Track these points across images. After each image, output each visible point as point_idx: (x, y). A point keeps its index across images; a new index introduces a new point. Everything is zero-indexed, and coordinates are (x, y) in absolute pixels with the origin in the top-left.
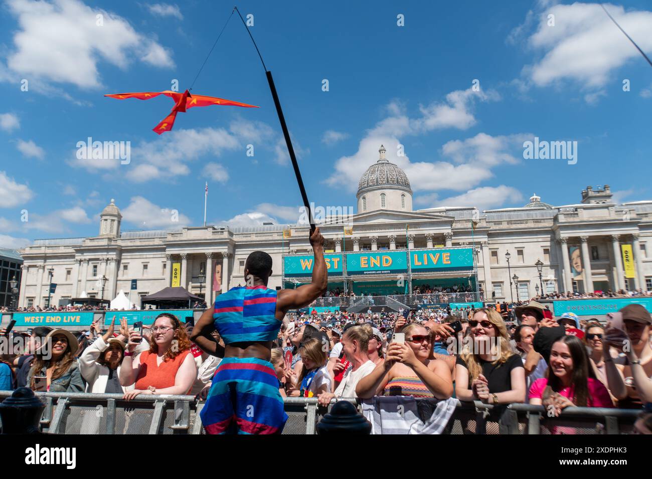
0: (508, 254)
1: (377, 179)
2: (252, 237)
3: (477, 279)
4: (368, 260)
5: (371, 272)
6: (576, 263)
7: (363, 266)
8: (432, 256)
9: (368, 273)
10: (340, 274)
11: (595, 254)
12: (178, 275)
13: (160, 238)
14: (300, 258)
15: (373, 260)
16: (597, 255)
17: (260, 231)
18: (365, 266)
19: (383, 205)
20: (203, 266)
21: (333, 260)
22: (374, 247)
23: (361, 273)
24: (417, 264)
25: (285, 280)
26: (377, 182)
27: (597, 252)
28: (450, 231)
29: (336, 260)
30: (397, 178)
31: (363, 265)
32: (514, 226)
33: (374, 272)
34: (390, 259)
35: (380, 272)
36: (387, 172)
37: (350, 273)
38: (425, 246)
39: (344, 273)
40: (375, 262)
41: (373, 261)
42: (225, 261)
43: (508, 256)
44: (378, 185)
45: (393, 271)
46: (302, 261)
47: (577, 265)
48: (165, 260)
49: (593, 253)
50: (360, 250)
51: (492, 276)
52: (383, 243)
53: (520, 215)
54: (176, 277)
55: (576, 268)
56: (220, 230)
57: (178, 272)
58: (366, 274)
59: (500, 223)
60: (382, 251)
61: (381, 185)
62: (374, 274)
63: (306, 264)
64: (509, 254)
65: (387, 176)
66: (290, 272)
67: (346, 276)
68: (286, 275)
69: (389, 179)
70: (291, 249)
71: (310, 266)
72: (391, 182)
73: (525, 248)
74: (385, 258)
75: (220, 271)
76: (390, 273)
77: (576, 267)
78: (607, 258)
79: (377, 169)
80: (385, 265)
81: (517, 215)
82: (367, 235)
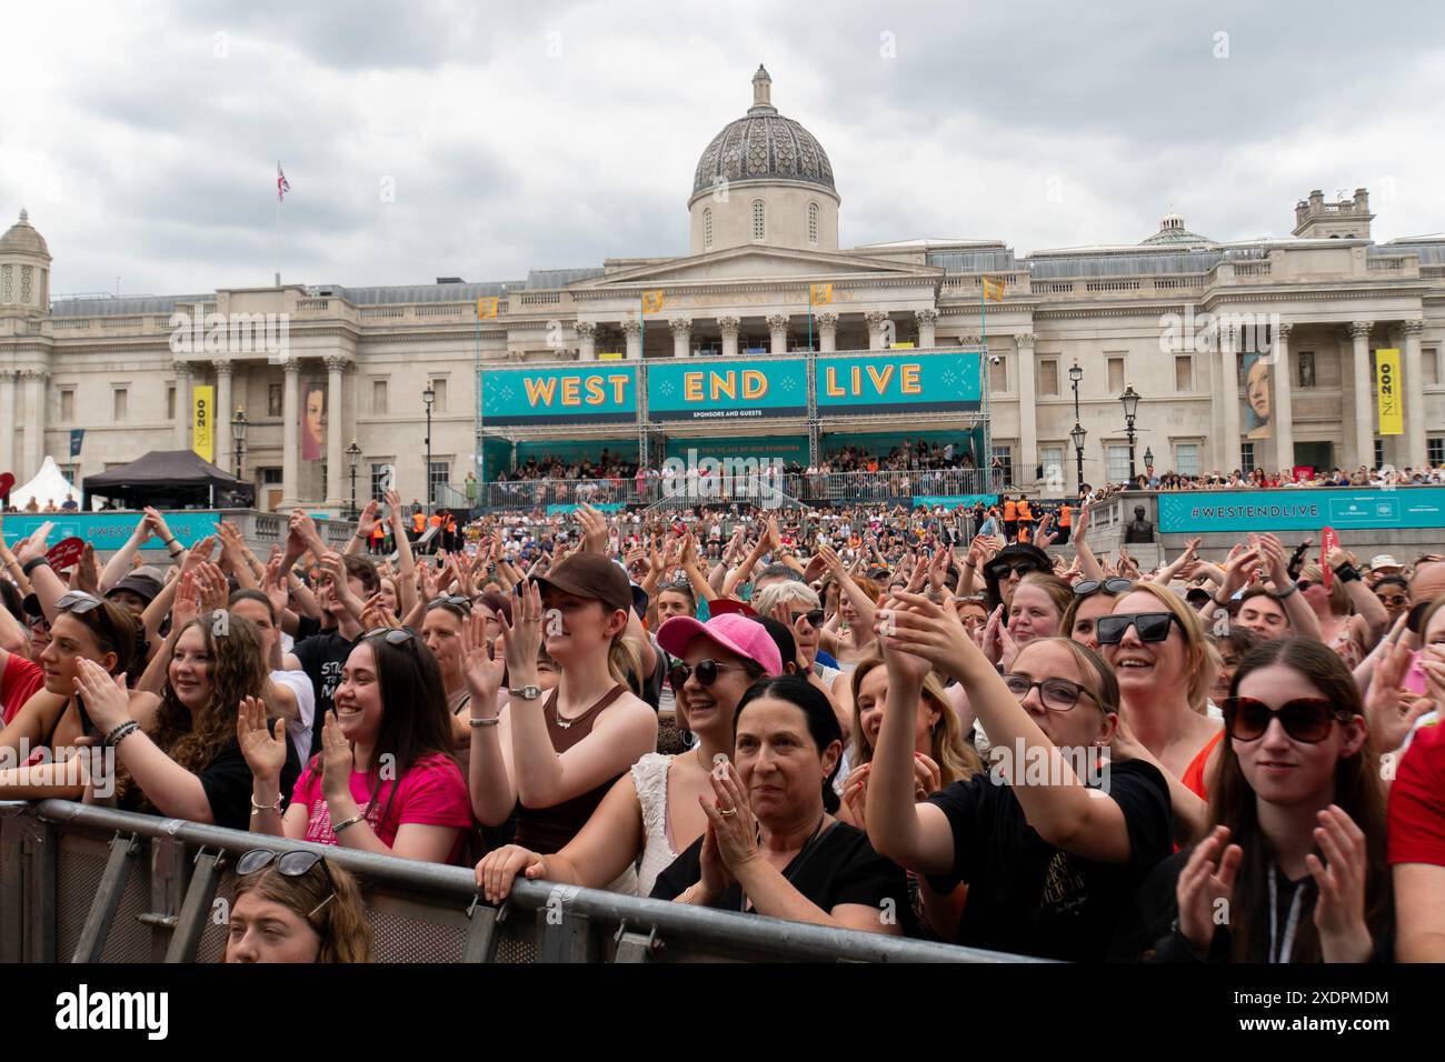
0: (1076, 369)
1: (744, 160)
2: (406, 315)
3: (989, 434)
4: (706, 382)
5: (711, 414)
6: (1257, 395)
7: (690, 397)
8: (872, 372)
9: (703, 415)
10: (630, 417)
11: (1307, 371)
12: (209, 418)
13: (156, 317)
14: (523, 374)
15: (717, 382)
16: (1313, 374)
17: (429, 300)
18: (695, 398)
19: (759, 232)
20: (276, 390)
21: (612, 379)
22: (730, 346)
23: (686, 415)
24: (834, 392)
25: (483, 432)
26: (744, 168)
27: (1313, 367)
28: (931, 306)
29: (619, 381)
30: (799, 160)
31: (691, 394)
32: (1105, 294)
33: (719, 414)
34: (761, 378)
35: (736, 413)
36: (771, 140)
37: (656, 417)
38: (865, 345)
39: (639, 417)
40: (723, 386)
41: (717, 385)
42: (335, 379)
43: (1076, 376)
44: (745, 177)
45: (769, 412)
46: (528, 382)
47: (1260, 398)
48: (171, 376)
49: (1302, 368)
50: (692, 354)
51: (1039, 427)
52: (754, 336)
53: (1123, 264)
54: (204, 423)
55: (1256, 408)
56: (319, 297)
57: (209, 409)
58: (700, 418)
59: (1068, 286)
60: (750, 356)
61: (754, 178)
62: (720, 418)
63: (539, 390)
64: (1080, 370)
65: (771, 151)
66: (496, 412)
67: (646, 422)
68: (487, 421)
69: (777, 162)
70: (511, 348)
71: (550, 395)
72: (782, 170)
73: (1129, 354)
74: (749, 376)
75: (320, 409)
76: (762, 417)
77: (1258, 403)
78: (1337, 382)
79: (743, 132)
80: (748, 394)
81: (1115, 265)
82: (712, 314)
